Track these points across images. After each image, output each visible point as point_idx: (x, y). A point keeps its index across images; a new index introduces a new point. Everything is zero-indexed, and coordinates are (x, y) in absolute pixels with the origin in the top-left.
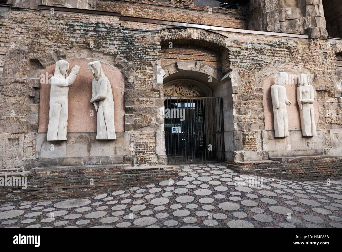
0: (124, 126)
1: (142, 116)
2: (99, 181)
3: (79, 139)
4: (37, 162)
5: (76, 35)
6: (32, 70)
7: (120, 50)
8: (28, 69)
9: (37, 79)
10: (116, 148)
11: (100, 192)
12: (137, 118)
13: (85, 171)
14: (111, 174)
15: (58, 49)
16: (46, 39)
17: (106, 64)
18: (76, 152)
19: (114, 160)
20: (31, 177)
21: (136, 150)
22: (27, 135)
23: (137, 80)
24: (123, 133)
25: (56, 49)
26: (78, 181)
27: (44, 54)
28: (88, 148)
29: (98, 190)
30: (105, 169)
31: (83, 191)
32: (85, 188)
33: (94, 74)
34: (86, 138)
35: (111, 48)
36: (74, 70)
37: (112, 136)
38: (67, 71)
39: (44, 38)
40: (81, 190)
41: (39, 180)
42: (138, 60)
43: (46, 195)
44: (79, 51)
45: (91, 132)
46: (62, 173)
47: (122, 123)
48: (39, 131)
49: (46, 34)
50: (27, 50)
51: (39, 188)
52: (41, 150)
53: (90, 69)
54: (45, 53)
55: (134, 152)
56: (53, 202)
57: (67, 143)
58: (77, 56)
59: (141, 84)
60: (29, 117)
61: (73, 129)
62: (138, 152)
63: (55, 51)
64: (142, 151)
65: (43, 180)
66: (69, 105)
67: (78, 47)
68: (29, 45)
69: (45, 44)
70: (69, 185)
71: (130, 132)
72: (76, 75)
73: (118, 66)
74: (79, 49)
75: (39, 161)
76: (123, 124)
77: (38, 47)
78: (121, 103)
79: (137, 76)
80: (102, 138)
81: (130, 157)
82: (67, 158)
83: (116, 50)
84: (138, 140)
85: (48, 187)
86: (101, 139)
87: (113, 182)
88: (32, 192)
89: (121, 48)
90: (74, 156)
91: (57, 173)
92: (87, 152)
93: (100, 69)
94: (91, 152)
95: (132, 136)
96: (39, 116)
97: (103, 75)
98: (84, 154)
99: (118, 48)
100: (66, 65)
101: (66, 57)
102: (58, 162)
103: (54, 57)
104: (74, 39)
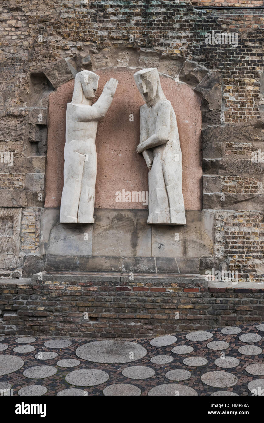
0: (202, 198)
1: (238, 179)
2: (159, 309)
3: (116, 221)
4: (42, 261)
5: (110, 25)
6: (34, 94)
7: (192, 48)
8: (27, 91)
9: (43, 108)
10: (185, 241)
11: (160, 330)
12: (227, 182)
13: (131, 286)
14: (181, 295)
15: (77, 52)
16: (57, 36)
17: (166, 77)
18: (111, 246)
19: (182, 265)
20: (33, 289)
21: (226, 247)
22: (27, 212)
23: (227, 106)
24: (199, 213)
25: (74, 54)
26: (118, 305)
27: (54, 62)
28: (132, 240)
29: (156, 326)
30: (170, 284)
31: (127, 325)
32: (131, 319)
33: (145, 95)
34: (129, 219)
35: (175, 45)
36: (109, 89)
37: (178, 218)
38: (95, 90)
39: (54, 33)
40: (124, 324)
41: (48, 298)
42: (228, 64)
43: (61, 327)
44: (115, 55)
45: (138, 210)
46: (88, 286)
47: (197, 192)
48: (46, 205)
49: (57, 26)
50: (25, 58)
51: (48, 313)
52: (49, 240)
53: (139, 83)
54: (56, 60)
55: (222, 251)
56: (73, 342)
57: (94, 230)
58: (110, 64)
59: (236, 113)
60: (30, 178)
61: (105, 204)
62: (230, 252)
63: (72, 56)
64: (238, 250)
65: (55, 297)
66: (97, 158)
67: (112, 47)
68: (30, 49)
69: (56, 44)
70: (102, 312)
71: (214, 211)
72: (112, 99)
73: (189, 80)
74: (114, 50)
75: (46, 259)
76: (199, 194)
77: (44, 51)
78: (194, 152)
79: (228, 98)
80: (161, 220)
81: (213, 261)
82: (94, 257)
83: (184, 48)
84: (230, 227)
85: (63, 311)
86: (158, 222)
87: (186, 313)
88: (35, 319)
89: (194, 44)
90: (107, 255)
91: (78, 286)
92: (131, 248)
93: (157, 84)
94: (137, 248)
95: (218, 220)
96: (45, 176)
97: (162, 95)
98: (125, 251)
99: (188, 43)
100: (94, 79)
101: (92, 66)
102: (80, 264)
103: (72, 68)
104: (106, 33)
